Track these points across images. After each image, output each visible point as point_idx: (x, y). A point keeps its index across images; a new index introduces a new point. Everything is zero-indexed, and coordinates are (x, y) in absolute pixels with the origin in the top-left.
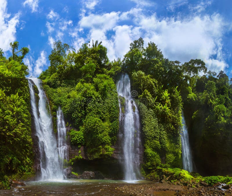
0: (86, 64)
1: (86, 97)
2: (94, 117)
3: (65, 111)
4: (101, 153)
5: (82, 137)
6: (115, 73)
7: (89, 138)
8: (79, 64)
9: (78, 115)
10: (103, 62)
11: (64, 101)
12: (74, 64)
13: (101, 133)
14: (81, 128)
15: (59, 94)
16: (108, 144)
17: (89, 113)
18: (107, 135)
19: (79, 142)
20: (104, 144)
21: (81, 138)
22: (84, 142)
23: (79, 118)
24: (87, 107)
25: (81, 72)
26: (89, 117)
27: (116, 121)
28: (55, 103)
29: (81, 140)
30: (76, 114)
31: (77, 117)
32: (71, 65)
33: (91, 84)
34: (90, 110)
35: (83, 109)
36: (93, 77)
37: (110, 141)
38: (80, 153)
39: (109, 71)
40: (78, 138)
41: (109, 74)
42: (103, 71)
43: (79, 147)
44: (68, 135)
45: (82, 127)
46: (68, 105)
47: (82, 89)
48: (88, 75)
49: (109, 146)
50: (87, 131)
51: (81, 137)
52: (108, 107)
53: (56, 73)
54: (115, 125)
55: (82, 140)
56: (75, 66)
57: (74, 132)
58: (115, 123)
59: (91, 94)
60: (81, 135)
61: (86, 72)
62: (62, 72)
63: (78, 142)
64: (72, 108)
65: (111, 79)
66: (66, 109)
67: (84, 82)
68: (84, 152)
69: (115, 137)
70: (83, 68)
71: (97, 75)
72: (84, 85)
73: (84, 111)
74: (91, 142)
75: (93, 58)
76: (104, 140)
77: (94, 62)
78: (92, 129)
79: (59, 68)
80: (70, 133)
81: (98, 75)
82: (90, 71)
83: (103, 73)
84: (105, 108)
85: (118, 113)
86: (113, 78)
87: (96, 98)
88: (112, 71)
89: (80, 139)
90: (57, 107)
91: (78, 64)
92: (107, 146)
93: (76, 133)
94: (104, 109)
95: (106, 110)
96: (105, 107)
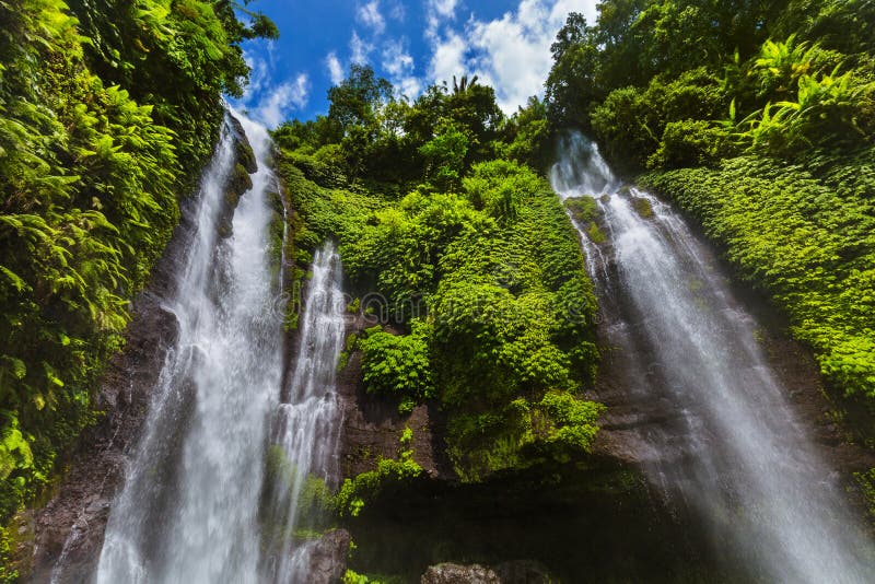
0: (439, 135)
1: (440, 227)
2: (475, 283)
3: (350, 258)
4: (529, 437)
5: (420, 363)
6: (533, 143)
7: (457, 367)
8: (417, 135)
9: (404, 277)
10: (487, 124)
11: (353, 229)
12: (400, 133)
13: (511, 340)
14: (419, 324)
15: (336, 206)
16: (559, 384)
17: (451, 271)
18: (543, 345)
19: (403, 382)
20: (534, 387)
21: (415, 365)
22: (429, 383)
23: (412, 287)
24: (445, 254)
25: (422, 160)
26: (452, 284)
27: (574, 279)
28: (316, 225)
29: (413, 374)
30: (399, 273)
31: (400, 285)
32: (393, 135)
33: (455, 195)
34: (458, 263)
35: (428, 260)
36: (462, 174)
37: (565, 366)
38: (407, 444)
39: (513, 147)
40: (400, 364)
41: (513, 156)
42: (492, 150)
43: (404, 406)
44: (351, 349)
45: (423, 320)
46: (367, 242)
47: (425, 206)
48: (446, 171)
49: (566, 397)
50: (444, 335)
51: (415, 360)
52: (530, 243)
53: (339, 147)
54: (573, 294)
55: (421, 376)
56: (404, 139)
57: (385, 338)
58: (573, 288)
59: (456, 218)
60: (416, 354)
61: (437, 159)
62: (361, 150)
63: (400, 386)
64: (383, 255)
65: (526, 168)
66: (356, 252)
67: (430, 191)
68: (430, 436)
69: (585, 343)
70: (430, 146)
71: (474, 167)
72: (431, 199)
73: (431, 267)
74: (465, 385)
75: (457, 118)
76: (535, 369)
77: (460, 130)
78: (468, 326)
79: (353, 133)
80: (364, 342)
81: (478, 167)
82: (450, 157)
83: (492, 156)
84: (515, 248)
85: (578, 251)
86: (531, 166)
87: (476, 226)
88: (521, 142)
89: (408, 370)
90: (319, 240)
91: (412, 134)
92: (552, 398)
93: (393, 343)
94: (512, 253)
95: (522, 254)
96: (514, 245)
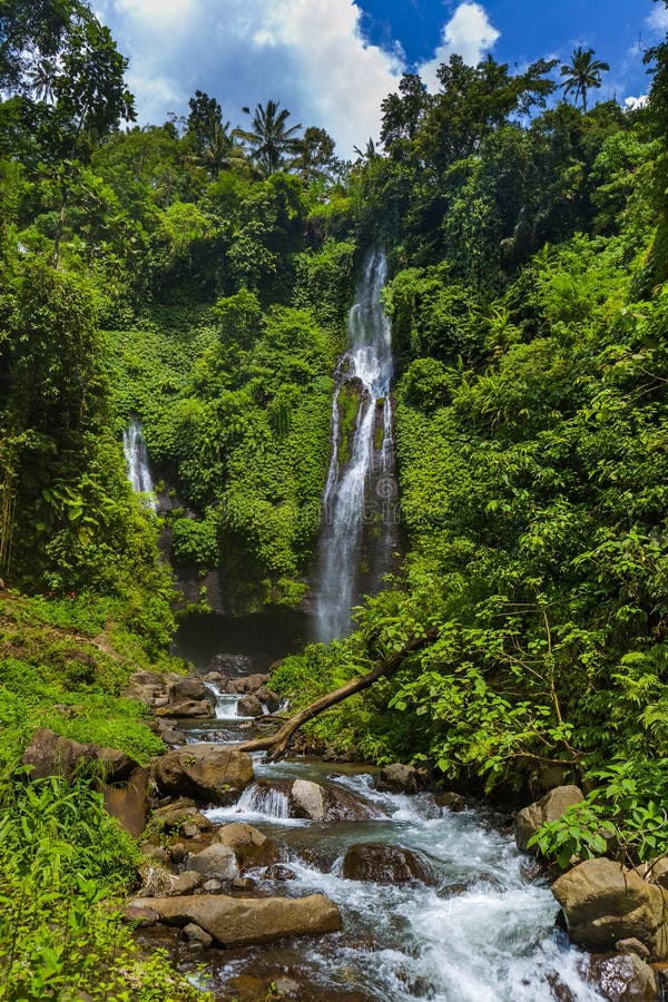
4: (268, 600)
5: (211, 545)
9: (200, 473)
13: (267, 543)
14: (211, 512)
16: (289, 573)
18: (284, 549)
19: (201, 558)
20: (276, 574)
22: (218, 558)
29: (207, 553)
30: (196, 469)
31: (197, 478)
35: (219, 459)
37: (293, 563)
38: (204, 595)
40: (198, 545)
43: (201, 573)
49: (291, 581)
51: (209, 543)
55: (213, 553)
57: (188, 524)
60: (209, 538)
63: (199, 560)
68: (218, 590)
76: (276, 565)
89: (203, 551)
92: (283, 582)
93: (193, 528)
